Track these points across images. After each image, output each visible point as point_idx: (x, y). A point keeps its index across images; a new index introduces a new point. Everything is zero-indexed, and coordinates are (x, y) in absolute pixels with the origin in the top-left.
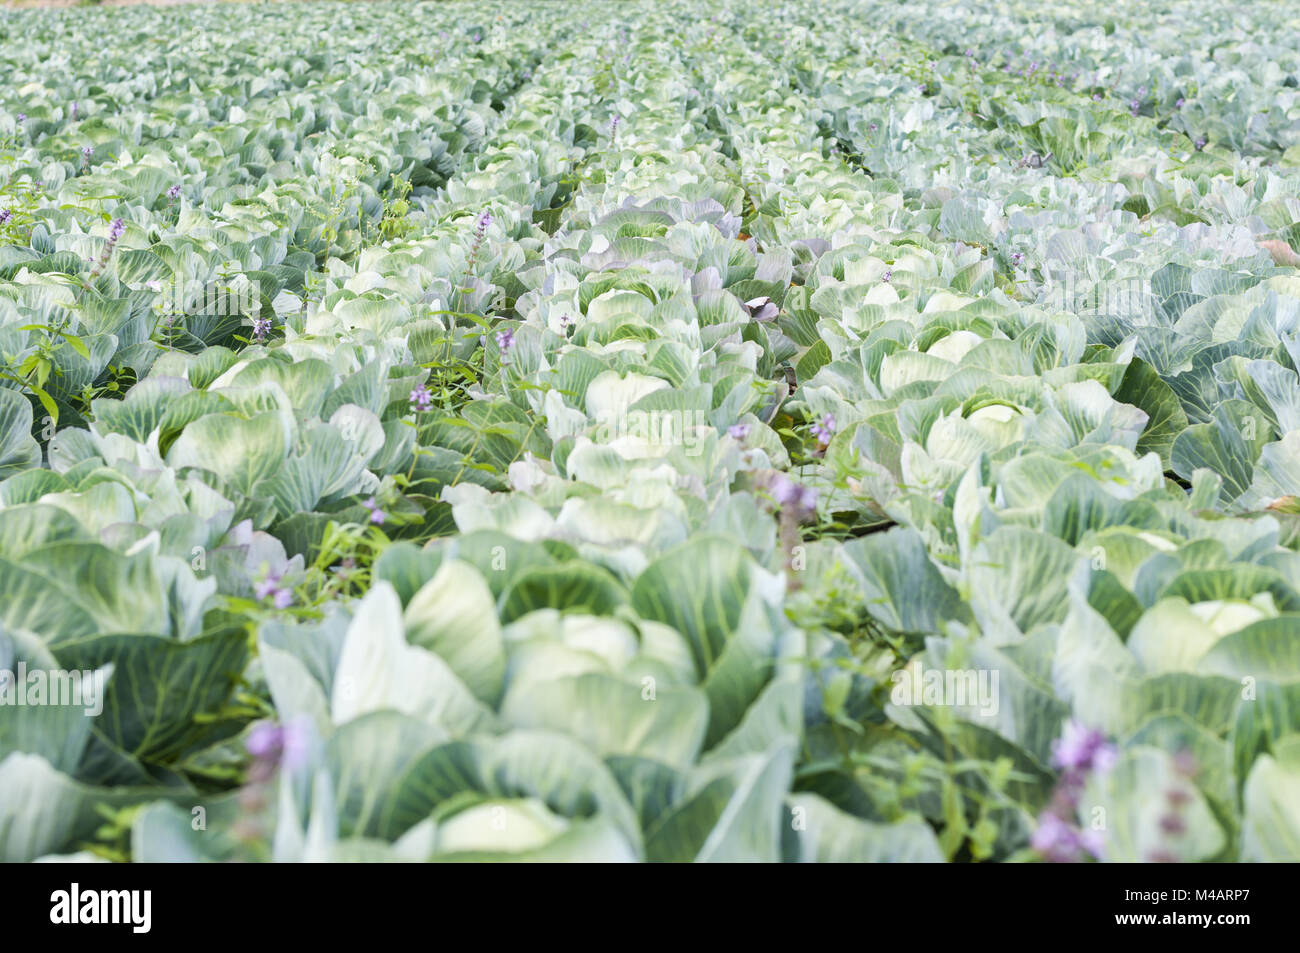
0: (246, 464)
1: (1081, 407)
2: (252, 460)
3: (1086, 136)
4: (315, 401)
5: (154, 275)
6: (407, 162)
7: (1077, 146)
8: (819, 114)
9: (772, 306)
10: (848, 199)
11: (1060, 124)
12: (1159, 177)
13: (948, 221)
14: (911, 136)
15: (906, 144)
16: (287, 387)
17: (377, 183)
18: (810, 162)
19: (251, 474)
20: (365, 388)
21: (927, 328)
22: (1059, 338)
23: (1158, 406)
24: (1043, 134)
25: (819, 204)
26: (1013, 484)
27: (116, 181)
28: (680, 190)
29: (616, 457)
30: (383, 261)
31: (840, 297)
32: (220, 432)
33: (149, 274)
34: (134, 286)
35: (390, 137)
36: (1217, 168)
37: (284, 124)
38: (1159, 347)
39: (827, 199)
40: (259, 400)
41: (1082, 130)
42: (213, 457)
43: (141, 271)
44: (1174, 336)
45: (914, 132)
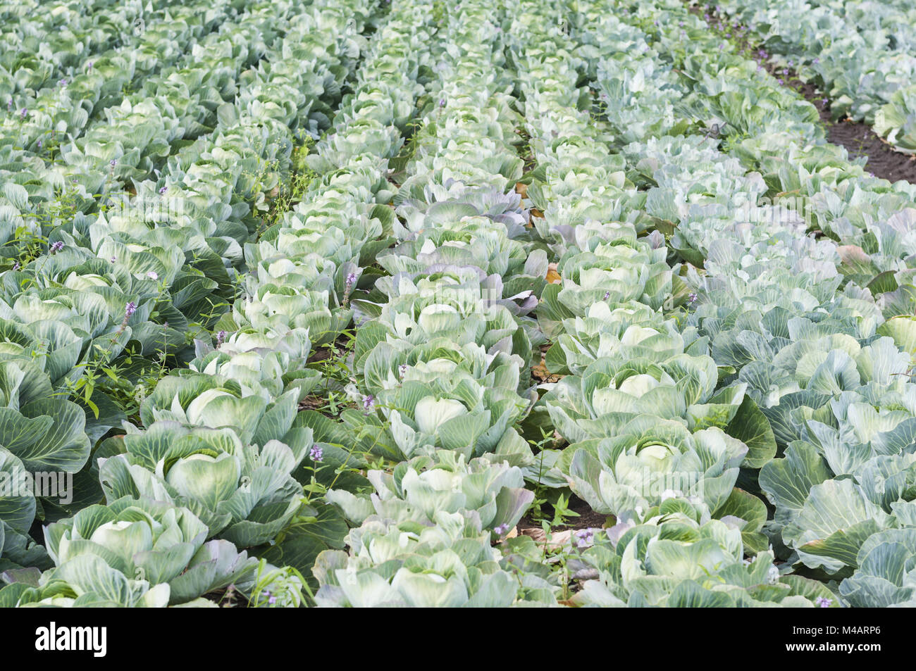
0: (215, 488)
1: (708, 445)
2: (219, 485)
3: (749, 108)
4: (253, 419)
5: (152, 267)
6: (309, 98)
7: (743, 113)
8: (578, 62)
9: (533, 297)
10: (590, 174)
11: (734, 97)
12: (791, 160)
13: (652, 201)
14: (637, 95)
15: (633, 100)
16: (238, 412)
17: (288, 121)
18: (568, 124)
19: (217, 493)
20: (284, 412)
21: (621, 369)
22: (701, 378)
23: (757, 426)
24: (722, 104)
25: (571, 177)
26: (655, 555)
27: (121, 133)
28: (484, 162)
29: (430, 488)
30: (293, 244)
31: (576, 296)
32: (199, 469)
33: (149, 266)
34: (140, 277)
35: (298, 79)
36: (827, 161)
37: (228, 62)
38: (763, 374)
39: (576, 173)
40: (222, 438)
41: (747, 103)
42: (195, 483)
43: (144, 265)
44: (773, 367)
45: (639, 92)
